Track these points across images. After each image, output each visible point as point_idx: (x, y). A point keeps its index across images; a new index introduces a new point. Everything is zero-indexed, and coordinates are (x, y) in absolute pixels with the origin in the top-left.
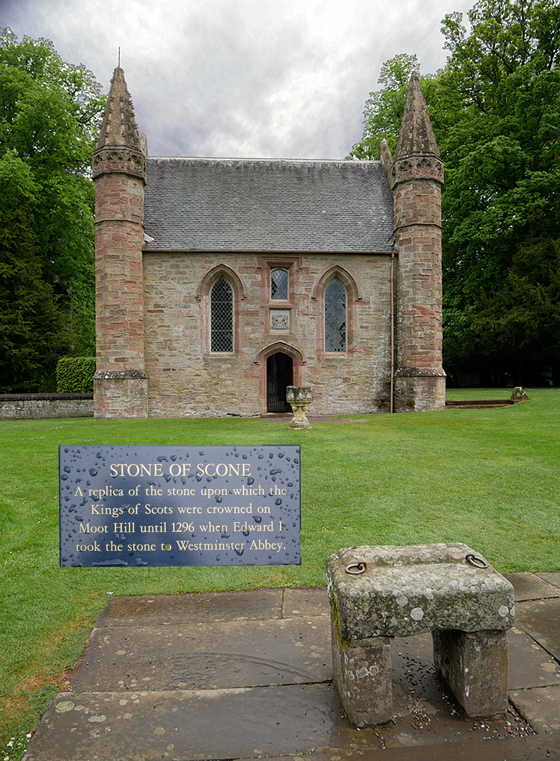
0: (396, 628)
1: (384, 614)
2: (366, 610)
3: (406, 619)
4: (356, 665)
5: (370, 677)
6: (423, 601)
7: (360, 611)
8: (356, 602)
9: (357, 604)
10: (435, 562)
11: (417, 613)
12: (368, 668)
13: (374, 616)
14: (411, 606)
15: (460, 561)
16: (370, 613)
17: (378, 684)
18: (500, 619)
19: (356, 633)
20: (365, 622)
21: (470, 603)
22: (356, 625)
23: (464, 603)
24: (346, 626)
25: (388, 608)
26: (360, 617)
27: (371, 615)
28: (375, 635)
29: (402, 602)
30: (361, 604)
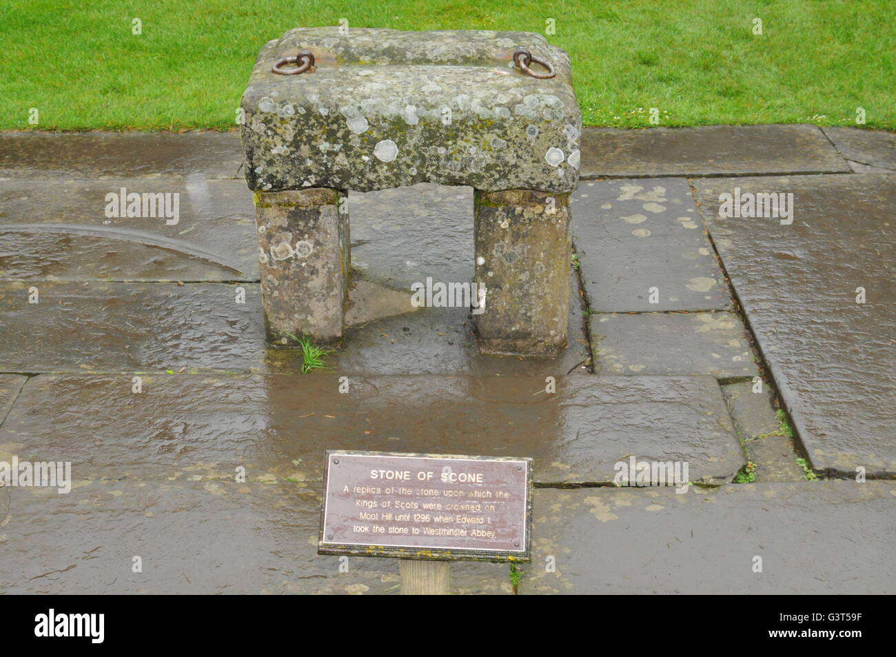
0: (345, 174)
1: (324, 146)
2: (290, 138)
3: (366, 158)
4: (269, 236)
5: (296, 260)
6: (397, 128)
7: (277, 139)
8: (270, 121)
9: (271, 125)
10: (454, 63)
11: (387, 151)
12: (293, 243)
13: (305, 150)
14: (375, 134)
15: (502, 63)
16: (296, 144)
17: (312, 273)
18: (547, 170)
19: (271, 178)
20: (285, 159)
21: (489, 137)
22: (270, 163)
23: (478, 136)
24: (252, 164)
25: (331, 136)
26: (279, 149)
27: (298, 147)
28: (306, 184)
29: (358, 127)
30: (279, 125)
